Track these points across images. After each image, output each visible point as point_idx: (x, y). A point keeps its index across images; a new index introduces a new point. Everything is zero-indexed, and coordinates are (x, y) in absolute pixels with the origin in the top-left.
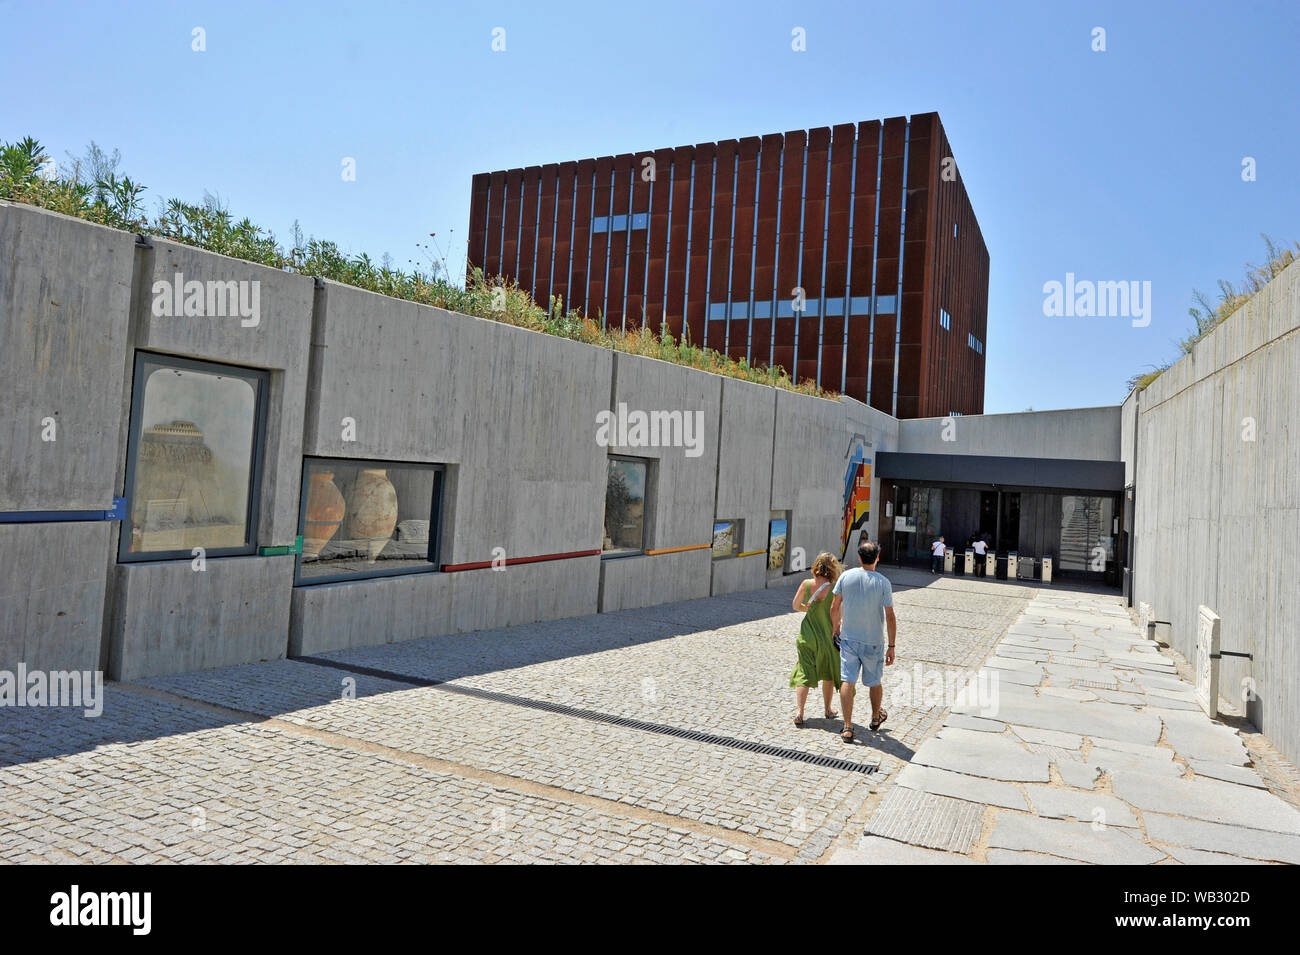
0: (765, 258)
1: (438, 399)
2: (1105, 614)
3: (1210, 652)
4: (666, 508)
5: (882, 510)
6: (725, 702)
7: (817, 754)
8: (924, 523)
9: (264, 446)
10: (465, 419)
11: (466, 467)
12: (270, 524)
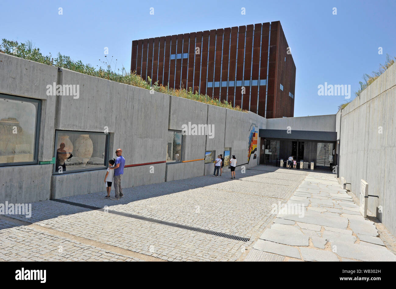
0: (225, 68)
1: (106, 111)
2: (330, 180)
3: (364, 196)
4: (189, 147)
5: (261, 148)
6: (201, 214)
7: (228, 234)
8: (274, 151)
9: (40, 126)
10: (116, 118)
11: (117, 134)
12: (42, 153)
